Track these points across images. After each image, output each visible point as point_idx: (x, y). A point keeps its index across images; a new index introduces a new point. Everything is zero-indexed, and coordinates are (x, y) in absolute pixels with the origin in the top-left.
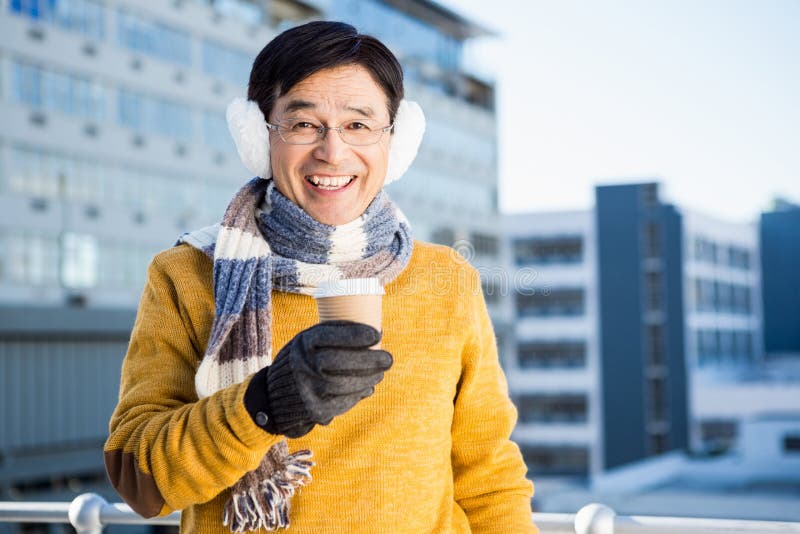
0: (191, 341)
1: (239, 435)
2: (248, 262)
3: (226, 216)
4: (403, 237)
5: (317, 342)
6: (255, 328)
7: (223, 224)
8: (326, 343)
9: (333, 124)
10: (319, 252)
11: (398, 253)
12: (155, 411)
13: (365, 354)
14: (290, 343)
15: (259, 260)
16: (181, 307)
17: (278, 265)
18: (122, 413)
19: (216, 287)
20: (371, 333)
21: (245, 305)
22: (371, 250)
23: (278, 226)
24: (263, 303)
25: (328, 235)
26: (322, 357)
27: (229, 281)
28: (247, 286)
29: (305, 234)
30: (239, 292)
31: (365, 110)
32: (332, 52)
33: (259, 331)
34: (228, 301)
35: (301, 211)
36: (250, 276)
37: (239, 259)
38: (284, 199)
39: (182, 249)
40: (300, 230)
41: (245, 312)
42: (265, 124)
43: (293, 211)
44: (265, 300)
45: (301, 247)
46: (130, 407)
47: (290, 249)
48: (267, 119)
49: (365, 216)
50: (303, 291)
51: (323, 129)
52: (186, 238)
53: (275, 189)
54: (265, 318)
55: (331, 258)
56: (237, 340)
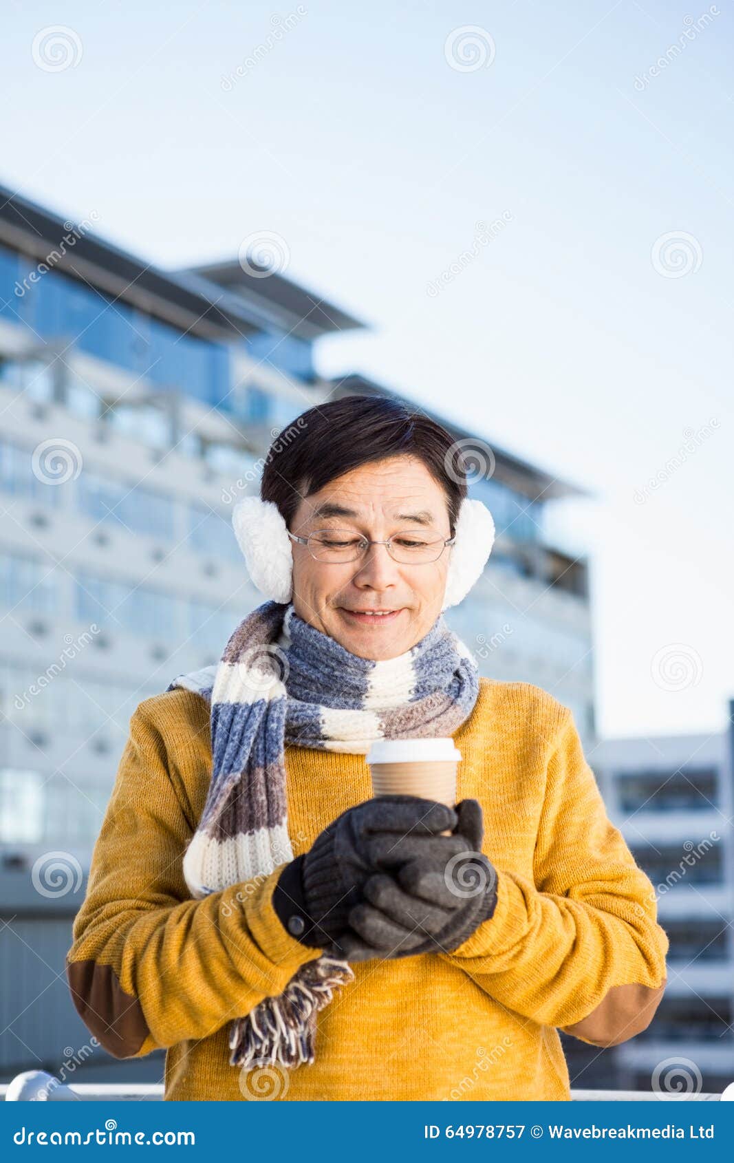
0: (184, 813)
1: (265, 947)
2: (254, 705)
3: (228, 649)
4: (464, 676)
5: (370, 825)
6: (263, 789)
7: (224, 660)
8: (383, 826)
9: (379, 536)
10: (353, 695)
11: (458, 696)
12: (139, 908)
13: (435, 841)
14: (335, 825)
15: (270, 702)
16: (171, 767)
17: (295, 711)
18: (92, 910)
19: (213, 740)
20: (443, 815)
21: (249, 762)
22: (421, 690)
23: (298, 662)
24: (272, 755)
25: (365, 672)
26: (378, 844)
27: (229, 730)
28: (251, 736)
29: (333, 669)
30: (241, 742)
31: (422, 516)
32: (377, 440)
33: (269, 793)
34: (226, 756)
35: (330, 640)
36: (256, 723)
37: (243, 702)
38: (306, 626)
39: (175, 693)
40: (327, 666)
41: (250, 769)
42: (286, 533)
43: (319, 641)
44: (275, 751)
45: (327, 689)
46: (104, 903)
47: (313, 693)
48: (289, 526)
49: (416, 650)
50: (328, 745)
51: (365, 543)
52: (181, 681)
53: (294, 615)
54: (277, 775)
55: (367, 703)
56: (241, 807)
